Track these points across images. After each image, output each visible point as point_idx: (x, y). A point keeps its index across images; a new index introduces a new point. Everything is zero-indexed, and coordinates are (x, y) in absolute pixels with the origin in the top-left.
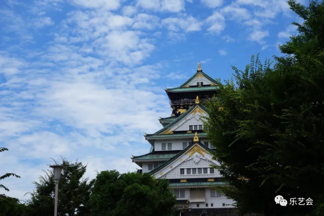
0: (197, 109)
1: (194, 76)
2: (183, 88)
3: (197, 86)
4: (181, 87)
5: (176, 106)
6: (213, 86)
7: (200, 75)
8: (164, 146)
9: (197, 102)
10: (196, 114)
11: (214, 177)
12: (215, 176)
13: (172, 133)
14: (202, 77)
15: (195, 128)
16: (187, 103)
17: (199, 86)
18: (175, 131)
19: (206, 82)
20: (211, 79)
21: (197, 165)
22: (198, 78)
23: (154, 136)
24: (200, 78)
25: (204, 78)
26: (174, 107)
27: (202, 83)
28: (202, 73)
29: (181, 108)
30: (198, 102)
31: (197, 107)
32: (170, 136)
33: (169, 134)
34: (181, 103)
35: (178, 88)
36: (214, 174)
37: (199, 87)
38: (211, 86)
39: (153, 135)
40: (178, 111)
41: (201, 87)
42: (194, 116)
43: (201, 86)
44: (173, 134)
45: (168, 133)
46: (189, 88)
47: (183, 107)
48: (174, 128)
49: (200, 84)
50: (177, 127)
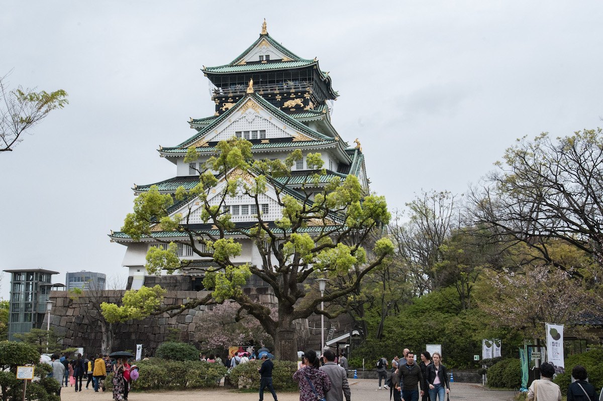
0: (250, 104)
1: (255, 45)
2: (235, 66)
3: (259, 63)
4: (231, 65)
5: (220, 98)
6: (285, 62)
7: (264, 42)
8: (192, 167)
9: (250, 90)
10: (247, 112)
11: (269, 220)
12: (269, 218)
13: (207, 145)
14: (268, 46)
15: (245, 136)
16: (240, 92)
17: (263, 62)
18: (212, 141)
19: (275, 55)
20: (284, 49)
21: (240, 200)
22: (260, 48)
23: (175, 151)
24: (264, 48)
25: (272, 48)
26: (216, 99)
27: (268, 56)
28: (269, 39)
29: (229, 101)
30: (252, 91)
31: (250, 99)
32: (203, 150)
33: (201, 147)
34: (229, 93)
35: (226, 66)
36: (269, 215)
37: (263, 64)
38: (283, 62)
39: (174, 149)
40: (225, 107)
41: (265, 64)
42: (244, 115)
43: (266, 62)
44: (208, 147)
45: (199, 146)
46: (245, 65)
47: (232, 100)
48: (210, 137)
49: (264, 59)
50: (215, 135)
